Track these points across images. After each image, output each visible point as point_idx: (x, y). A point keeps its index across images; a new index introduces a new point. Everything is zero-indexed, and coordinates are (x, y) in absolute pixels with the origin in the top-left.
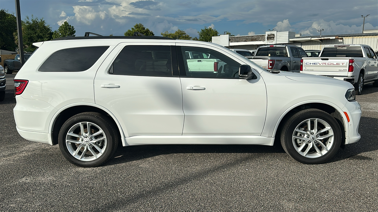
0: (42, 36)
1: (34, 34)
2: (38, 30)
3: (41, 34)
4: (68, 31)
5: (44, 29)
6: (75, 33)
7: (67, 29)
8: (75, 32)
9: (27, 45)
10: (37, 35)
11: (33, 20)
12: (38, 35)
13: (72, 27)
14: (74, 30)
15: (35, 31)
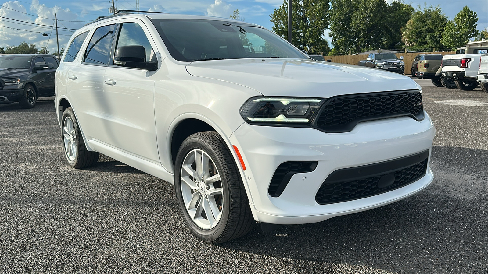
0: (433, 29)
1: (423, 27)
2: (429, 23)
3: (431, 27)
4: (466, 20)
5: (437, 19)
6: (476, 22)
7: (466, 17)
8: (477, 20)
9: (415, 42)
10: (426, 28)
11: (425, 9)
12: (429, 28)
13: (474, 13)
14: (477, 17)
15: (426, 24)
